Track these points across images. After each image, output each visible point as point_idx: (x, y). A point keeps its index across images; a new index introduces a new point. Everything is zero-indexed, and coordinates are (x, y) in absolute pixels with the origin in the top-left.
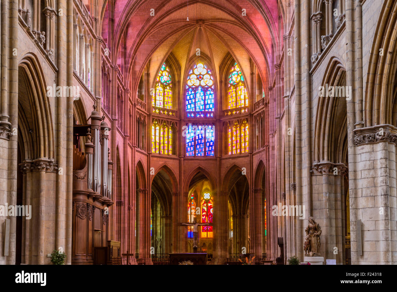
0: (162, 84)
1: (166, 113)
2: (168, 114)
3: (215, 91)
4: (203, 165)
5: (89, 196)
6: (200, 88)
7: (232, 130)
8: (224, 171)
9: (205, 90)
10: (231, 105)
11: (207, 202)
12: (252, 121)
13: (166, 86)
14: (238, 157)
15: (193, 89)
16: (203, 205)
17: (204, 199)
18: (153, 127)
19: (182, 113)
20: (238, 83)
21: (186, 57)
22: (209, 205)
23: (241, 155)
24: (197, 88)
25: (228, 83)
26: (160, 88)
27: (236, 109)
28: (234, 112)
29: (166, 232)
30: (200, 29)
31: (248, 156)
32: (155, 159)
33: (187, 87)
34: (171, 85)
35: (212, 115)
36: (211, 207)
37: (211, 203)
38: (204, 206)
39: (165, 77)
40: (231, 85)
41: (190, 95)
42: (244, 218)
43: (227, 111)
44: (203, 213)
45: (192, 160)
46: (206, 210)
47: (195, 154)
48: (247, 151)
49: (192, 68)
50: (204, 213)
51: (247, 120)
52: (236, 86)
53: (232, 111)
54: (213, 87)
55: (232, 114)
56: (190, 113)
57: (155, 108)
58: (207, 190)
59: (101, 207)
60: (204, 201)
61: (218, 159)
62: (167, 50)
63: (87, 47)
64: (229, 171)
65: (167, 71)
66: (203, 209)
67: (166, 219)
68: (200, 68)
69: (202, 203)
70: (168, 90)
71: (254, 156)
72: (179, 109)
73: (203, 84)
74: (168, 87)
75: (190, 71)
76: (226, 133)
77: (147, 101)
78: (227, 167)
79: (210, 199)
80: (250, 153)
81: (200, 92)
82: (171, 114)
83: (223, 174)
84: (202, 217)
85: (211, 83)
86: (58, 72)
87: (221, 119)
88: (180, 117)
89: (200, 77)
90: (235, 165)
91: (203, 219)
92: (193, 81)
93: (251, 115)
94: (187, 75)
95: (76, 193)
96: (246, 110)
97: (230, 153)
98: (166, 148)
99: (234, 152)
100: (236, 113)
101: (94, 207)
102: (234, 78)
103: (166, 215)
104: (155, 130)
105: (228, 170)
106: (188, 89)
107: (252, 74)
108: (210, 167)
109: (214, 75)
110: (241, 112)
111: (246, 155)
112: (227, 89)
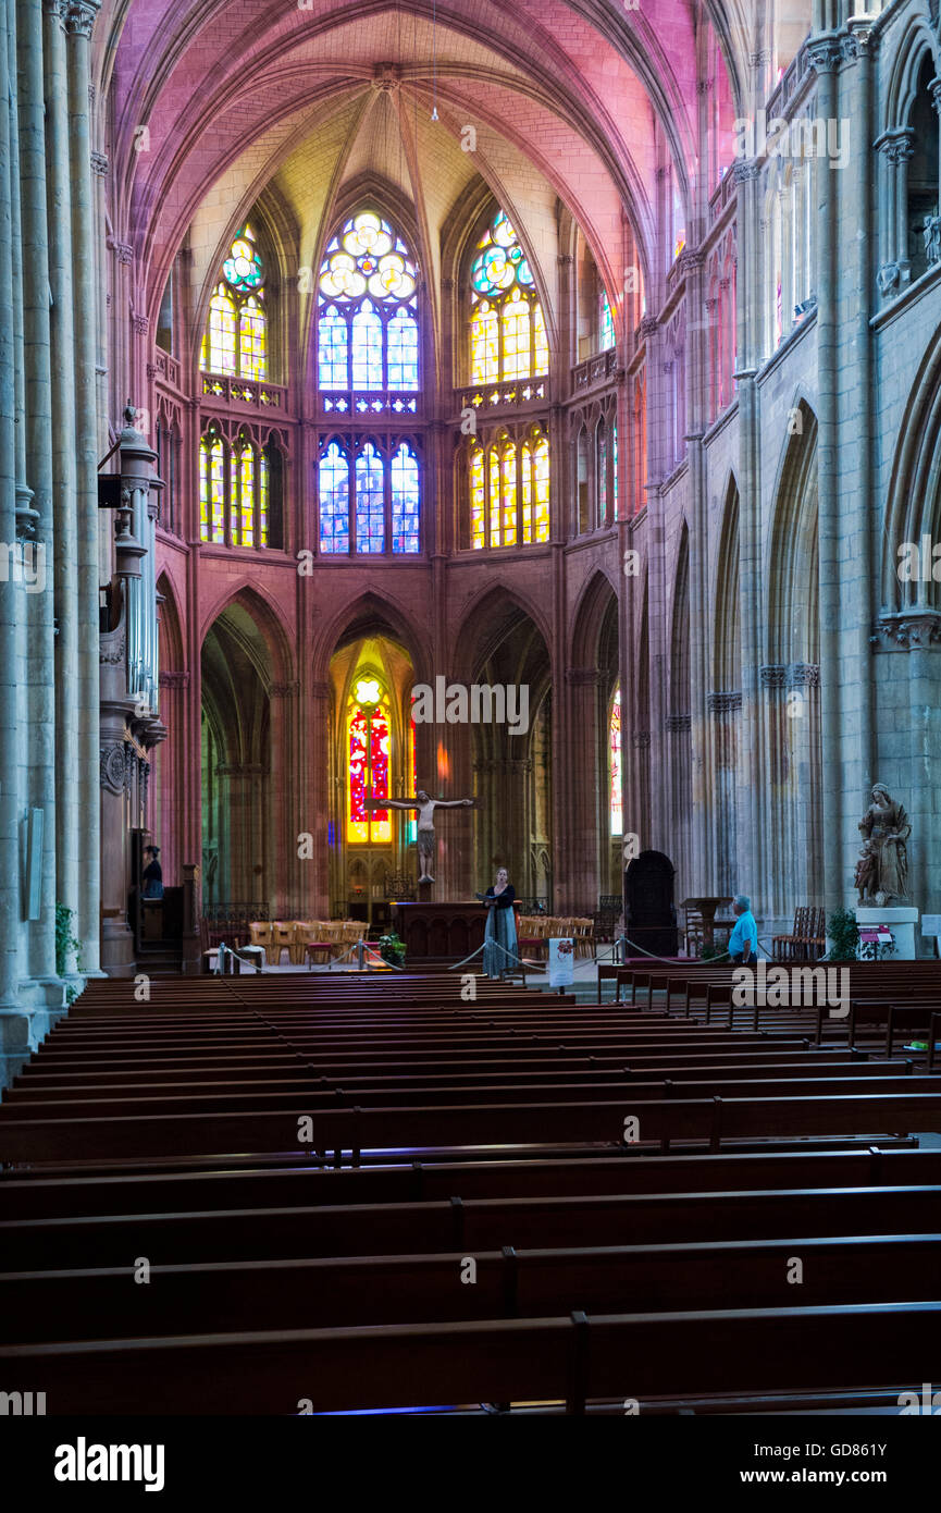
0: (229, 286)
1: (248, 395)
2: (256, 400)
3: (421, 315)
4: (383, 585)
6: (367, 305)
7: (486, 462)
8: (457, 610)
9: (385, 311)
10: (483, 371)
11: (369, 712)
12: (565, 431)
13: (245, 296)
14: (509, 558)
15: (340, 307)
16: (353, 723)
17: (355, 703)
18: (202, 449)
19: (308, 397)
20: (507, 291)
22: (377, 723)
23: (524, 552)
24: (356, 303)
25: (471, 289)
26: (221, 304)
27: (503, 388)
28: (495, 398)
29: (234, 824)
30: (384, 97)
31: (549, 555)
32: (213, 564)
33: (321, 301)
34: (261, 293)
35: (412, 405)
36: (382, 732)
37: (383, 718)
38: (357, 726)
39: (242, 264)
40: (483, 295)
41: (331, 328)
42: (516, 771)
43: (471, 392)
44: (353, 752)
45: (341, 566)
46: (364, 745)
47: (352, 545)
48: (543, 535)
49: (339, 234)
50: (359, 755)
51: (543, 425)
52: (499, 301)
53: (486, 391)
54: (413, 303)
55: (487, 404)
56: (334, 396)
57: (210, 379)
58: (369, 671)
60: (356, 709)
61: (438, 564)
62: (259, 166)
64: (476, 608)
65: (248, 241)
66: (353, 740)
67: (235, 778)
68: (368, 231)
69: (350, 719)
70: (252, 311)
71: (570, 557)
72: (297, 384)
73: (378, 292)
74: (251, 301)
75: (331, 243)
76: (465, 470)
77: (182, 354)
78: (470, 594)
79: (381, 702)
80: (557, 546)
81: (366, 318)
82: (264, 399)
83: (455, 619)
84: (350, 769)
85: (405, 287)
87: (448, 422)
88: (299, 410)
89: (366, 265)
90: (499, 587)
91: (353, 776)
92: (340, 279)
93: (560, 410)
94: (323, 256)
96: (541, 391)
97: (478, 544)
98: (248, 525)
99: (495, 541)
100: (502, 401)
102: (494, 271)
103: (235, 762)
104: (209, 459)
105: (475, 601)
106: (324, 308)
107: (563, 261)
108: (407, 595)
109: (415, 255)
110: (519, 398)
111: (539, 554)
112: (466, 311)
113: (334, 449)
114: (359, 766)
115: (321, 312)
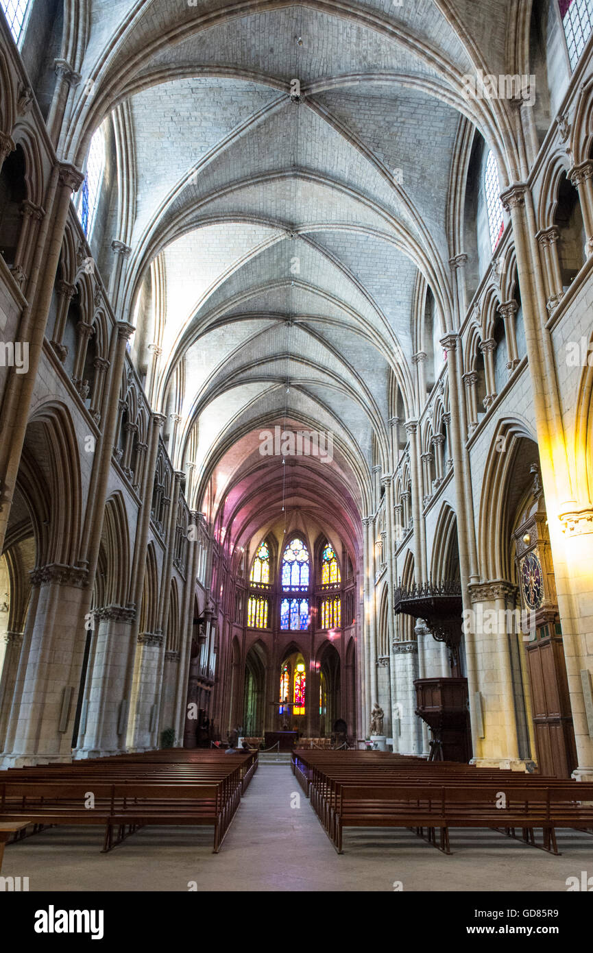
0: (259, 558)
1: (263, 587)
2: (265, 588)
3: (309, 565)
4: (297, 638)
5: (199, 679)
6: (296, 563)
7: (325, 605)
8: (316, 646)
9: (300, 564)
10: (325, 580)
11: (301, 674)
12: (345, 597)
15: (289, 563)
17: (297, 671)
18: (250, 601)
19: (279, 587)
20: (331, 560)
21: (283, 535)
22: (302, 678)
24: (293, 562)
25: (322, 559)
26: (257, 563)
27: (329, 585)
28: (327, 588)
29: (257, 708)
30: (297, 514)
31: (340, 632)
32: (250, 632)
33: (284, 562)
34: (268, 560)
35: (306, 589)
36: (304, 680)
37: (304, 676)
38: (297, 678)
39: (264, 552)
40: (325, 560)
41: (286, 568)
43: (321, 586)
45: (286, 633)
46: (299, 684)
47: (289, 627)
48: (339, 626)
49: (289, 544)
50: (298, 687)
51: (339, 595)
52: (329, 562)
53: (325, 586)
54: (308, 562)
55: (325, 589)
56: (286, 587)
57: (253, 583)
58: (300, 662)
59: (206, 688)
60: (297, 673)
61: (312, 633)
62: (266, 531)
64: (321, 647)
65: (266, 548)
66: (297, 682)
67: (258, 694)
68: (297, 544)
69: (295, 676)
70: (266, 564)
71: (345, 632)
72: (276, 584)
73: (298, 559)
74: (265, 562)
75: (286, 547)
76: (320, 607)
77: (245, 577)
78: (319, 642)
79: (304, 671)
80: (342, 628)
81: (296, 566)
82: (267, 588)
83: (316, 649)
85: (306, 558)
86: (185, 583)
87: (315, 594)
88: (276, 590)
89: (296, 553)
90: (327, 639)
91: (296, 693)
92: (289, 556)
93: (343, 591)
94: (284, 550)
95: (191, 678)
96: (339, 586)
97: (323, 627)
98: (261, 621)
99: (327, 626)
100: (329, 588)
101: (201, 689)
102: (329, 554)
104: (252, 603)
105: (320, 645)
107: (343, 552)
108: (303, 642)
109: (309, 550)
110: (333, 588)
111: (338, 631)
112: (321, 564)
113: (286, 600)
114: (298, 691)
115: (284, 565)
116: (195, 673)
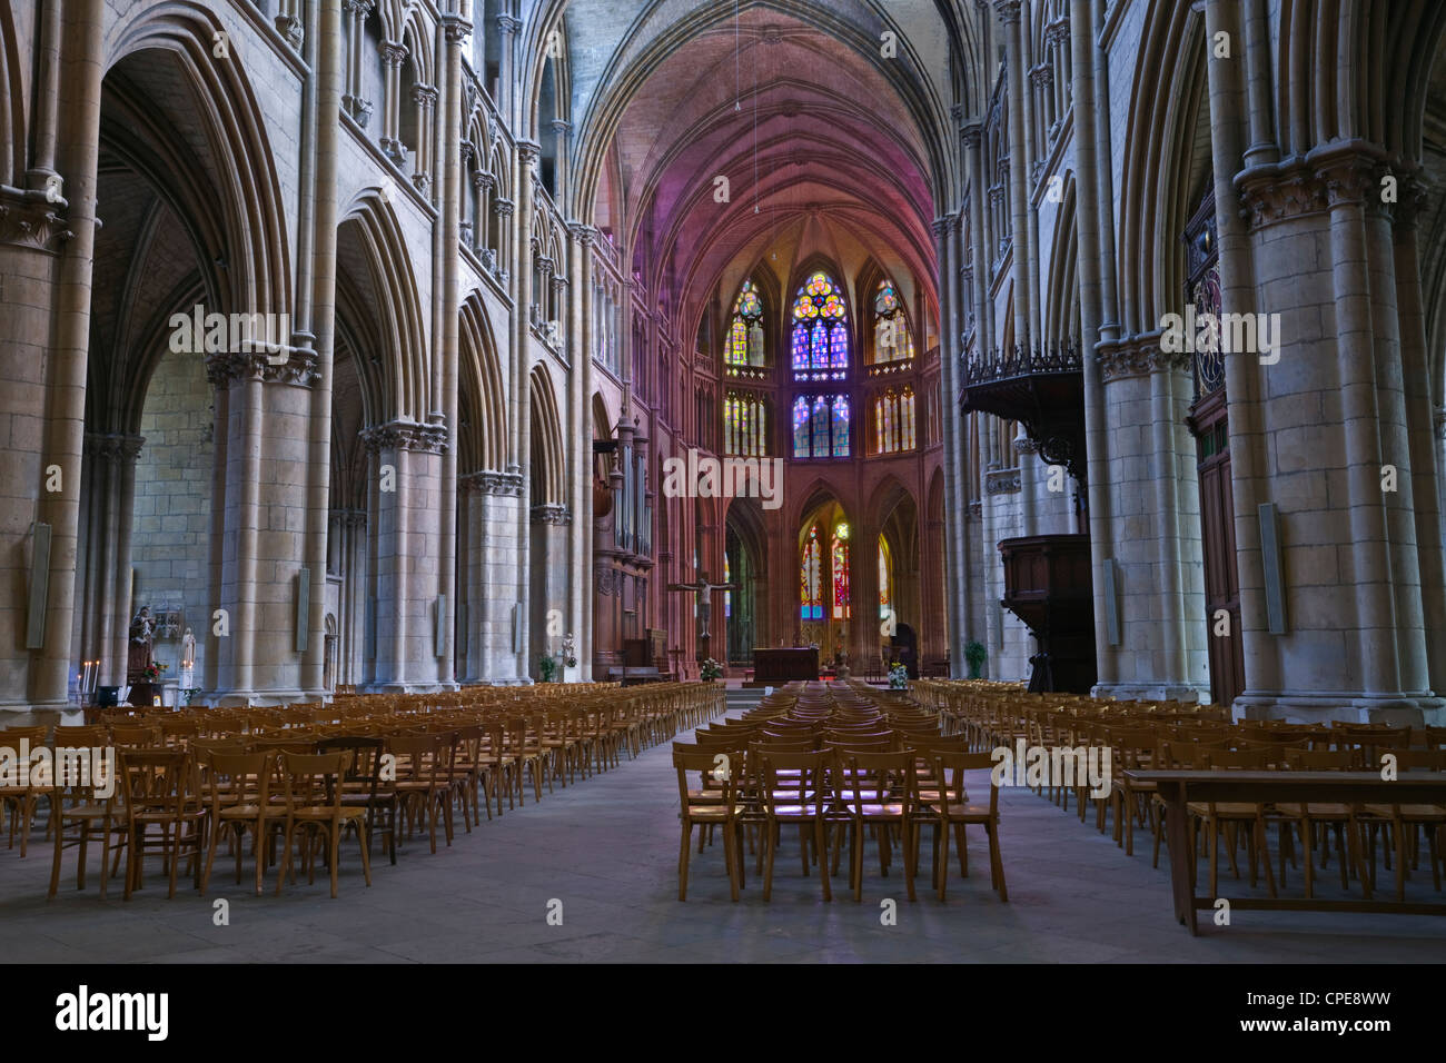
0: (744, 317)
1: (752, 374)
2: (757, 376)
3: (848, 326)
4: (826, 474)
5: (616, 558)
6: (819, 323)
7: (883, 405)
8: (868, 488)
9: (829, 324)
11: (844, 543)
12: (922, 388)
13: (753, 321)
14: (895, 458)
15: (805, 324)
16: (836, 549)
17: (837, 538)
18: (728, 403)
19: (786, 373)
20: (894, 312)
21: (789, 267)
23: (902, 455)
24: (813, 321)
25: (875, 312)
26: (739, 325)
27: (890, 364)
28: (886, 370)
29: (758, 608)
30: (814, 219)
31: (915, 456)
33: (795, 321)
34: (761, 319)
35: (843, 375)
39: (751, 304)
41: (798, 335)
45: (806, 465)
47: (812, 453)
48: (913, 446)
49: (804, 285)
50: (839, 567)
51: (911, 385)
53: (881, 366)
54: (845, 319)
55: (882, 373)
56: (801, 372)
57: (732, 367)
58: (840, 520)
59: (635, 573)
60: (837, 541)
61: (858, 463)
62: (751, 257)
63: (608, 302)
64: (879, 485)
65: (754, 293)
67: (758, 582)
69: (834, 547)
70: (757, 329)
71: (926, 457)
72: (780, 367)
73: (824, 313)
74: (756, 323)
75: (798, 290)
76: (873, 409)
77: (714, 355)
78: (874, 479)
80: (919, 451)
81: (819, 329)
82: (761, 375)
83: (867, 492)
85: (841, 311)
86: (570, 372)
87: (862, 384)
88: (781, 380)
89: (818, 301)
90: (890, 475)
92: (803, 309)
93: (919, 376)
94: (793, 298)
95: (598, 554)
96: (910, 366)
97: (880, 451)
98: (754, 444)
99: (888, 449)
100: (890, 371)
101: (624, 574)
102: (887, 300)
103: (758, 573)
104: (732, 408)
105: (877, 483)
106: (796, 325)
108: (842, 482)
109: (845, 294)
110: (899, 369)
111: (910, 455)
113: (802, 400)
114: (840, 575)
115: (793, 328)
116: (606, 545)
